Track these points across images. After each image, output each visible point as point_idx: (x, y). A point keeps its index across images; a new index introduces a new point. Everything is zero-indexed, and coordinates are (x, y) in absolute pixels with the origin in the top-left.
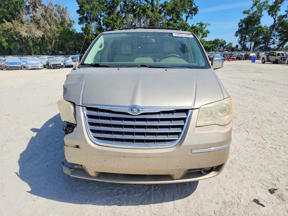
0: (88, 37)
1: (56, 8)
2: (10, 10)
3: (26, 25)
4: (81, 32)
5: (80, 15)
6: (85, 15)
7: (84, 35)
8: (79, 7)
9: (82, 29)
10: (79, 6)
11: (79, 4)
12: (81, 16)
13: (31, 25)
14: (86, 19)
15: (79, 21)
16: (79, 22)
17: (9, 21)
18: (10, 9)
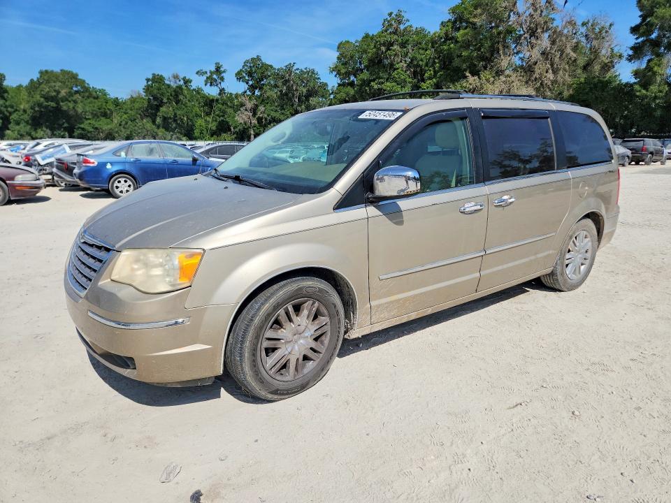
0: (647, 91)
1: (583, 30)
2: (482, 53)
3: (504, 79)
4: (633, 80)
5: (637, 39)
6: (654, 36)
7: (637, 87)
8: (640, 16)
9: (636, 74)
10: (641, 13)
11: (641, 10)
12: (641, 40)
13: (513, 78)
14: (656, 44)
15: (631, 52)
16: (630, 56)
17: (475, 73)
18: (482, 50)
